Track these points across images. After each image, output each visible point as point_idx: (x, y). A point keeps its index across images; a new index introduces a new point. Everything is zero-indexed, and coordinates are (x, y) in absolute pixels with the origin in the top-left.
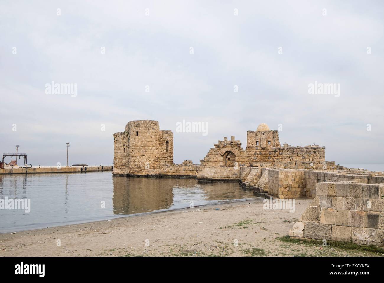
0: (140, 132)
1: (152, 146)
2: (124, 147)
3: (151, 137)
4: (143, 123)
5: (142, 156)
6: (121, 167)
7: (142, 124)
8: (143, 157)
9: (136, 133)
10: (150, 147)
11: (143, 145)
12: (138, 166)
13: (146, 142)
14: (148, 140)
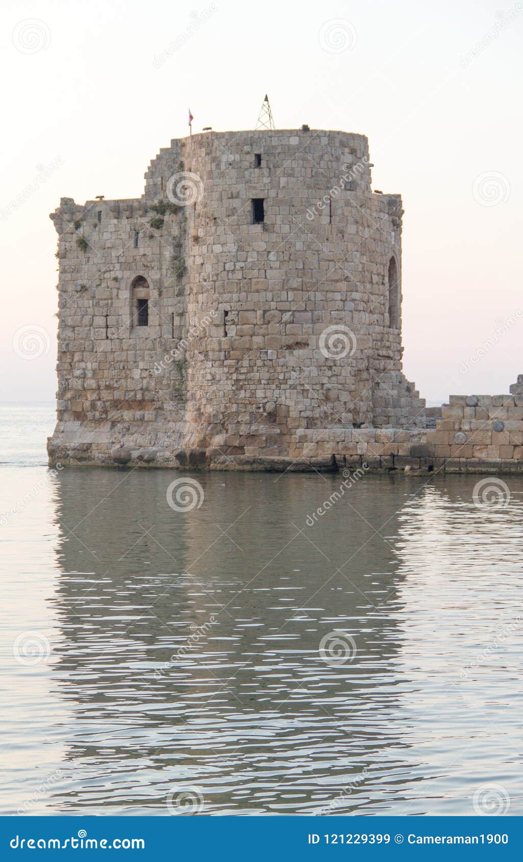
0: (279, 203)
1: (343, 286)
2: (141, 293)
3: (342, 232)
4: (297, 148)
5: (289, 347)
6: (114, 414)
7: (289, 151)
8: (298, 352)
9: (249, 207)
10: (338, 296)
11: (295, 283)
12: (270, 407)
13: (313, 260)
14: (326, 249)
